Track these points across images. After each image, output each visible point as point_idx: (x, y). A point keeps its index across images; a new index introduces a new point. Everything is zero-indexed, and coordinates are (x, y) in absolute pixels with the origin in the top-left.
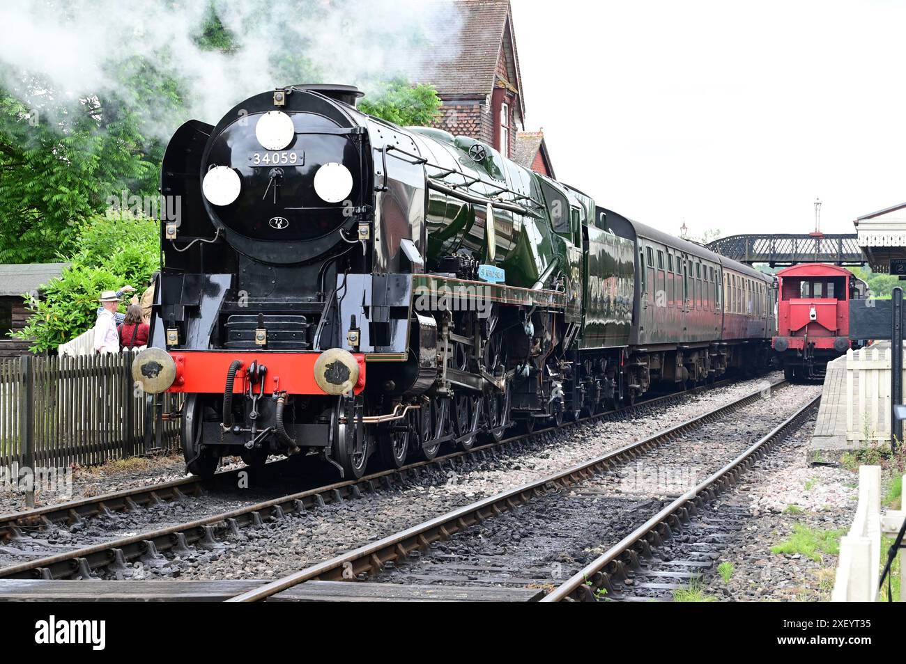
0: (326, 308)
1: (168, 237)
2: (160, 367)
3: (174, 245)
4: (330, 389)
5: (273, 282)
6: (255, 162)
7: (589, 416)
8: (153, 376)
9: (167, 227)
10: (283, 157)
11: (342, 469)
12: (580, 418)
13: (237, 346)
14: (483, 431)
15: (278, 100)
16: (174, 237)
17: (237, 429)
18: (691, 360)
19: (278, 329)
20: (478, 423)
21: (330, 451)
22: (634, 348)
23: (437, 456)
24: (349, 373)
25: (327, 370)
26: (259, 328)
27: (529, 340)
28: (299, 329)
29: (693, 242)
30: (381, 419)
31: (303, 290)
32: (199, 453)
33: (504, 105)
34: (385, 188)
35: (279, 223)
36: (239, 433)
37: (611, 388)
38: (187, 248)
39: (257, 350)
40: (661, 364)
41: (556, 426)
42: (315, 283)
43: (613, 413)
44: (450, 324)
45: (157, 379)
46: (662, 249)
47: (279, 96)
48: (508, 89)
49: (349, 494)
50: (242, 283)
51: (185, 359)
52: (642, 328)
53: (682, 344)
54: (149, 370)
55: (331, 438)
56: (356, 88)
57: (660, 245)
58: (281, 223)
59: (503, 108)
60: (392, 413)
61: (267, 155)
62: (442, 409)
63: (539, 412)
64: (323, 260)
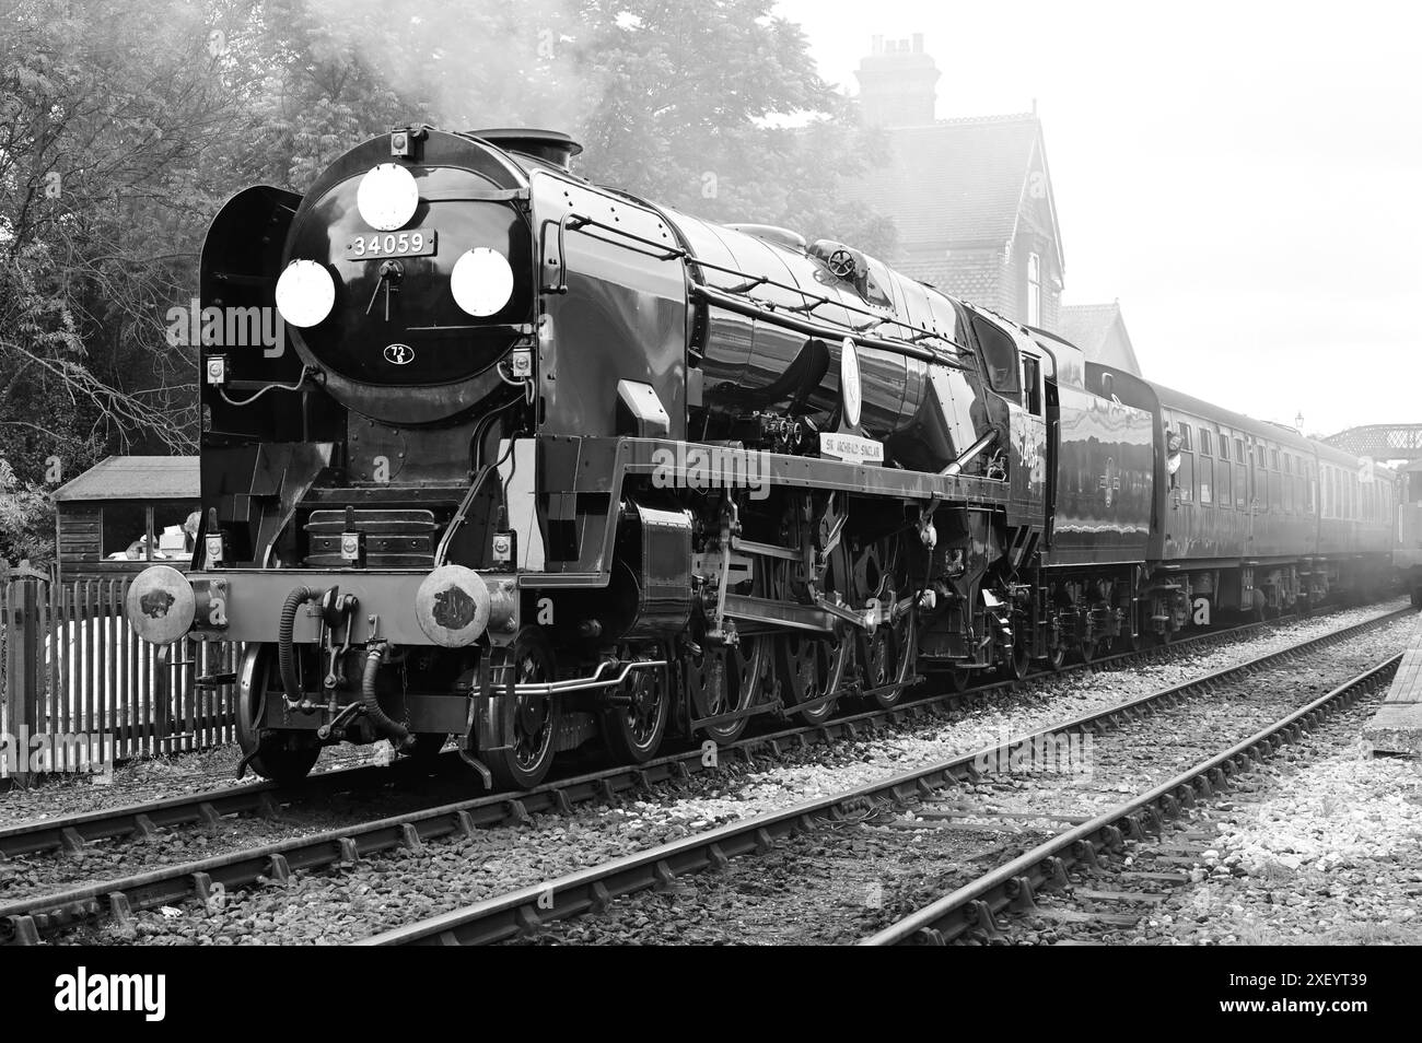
0: (467, 497)
1: (211, 380)
2: (170, 599)
3: (223, 394)
4: (445, 637)
5: (401, 455)
6: (357, 253)
7: (1083, 661)
8: (159, 614)
9: (210, 363)
10: (401, 241)
11: (487, 773)
12: (1062, 666)
13: (324, 562)
14: (849, 693)
15: (397, 147)
16: (221, 380)
17: (306, 704)
18: (1269, 581)
19: (389, 533)
20: (841, 680)
21: (466, 744)
22: (1160, 565)
23: (742, 737)
24: (474, 608)
25: (437, 604)
26: (347, 532)
27: (928, 552)
28: (423, 533)
29: (1275, 424)
30: (554, 687)
31: (447, 468)
32: (258, 744)
33: (1032, 254)
34: (562, 287)
35: (399, 353)
36: (310, 711)
37: (1115, 621)
38: (251, 399)
39: (343, 569)
40: (1213, 587)
41: (1016, 679)
42: (465, 455)
43: (1131, 656)
44: (732, 525)
45: (166, 620)
46: (1210, 428)
47: (399, 140)
48: (1038, 234)
49: (502, 818)
50: (352, 458)
51: (229, 585)
52: (1169, 537)
53: (1248, 559)
54: (154, 604)
55: (470, 720)
56: (568, 137)
57: (1205, 422)
58: (402, 354)
59: (1032, 259)
60: (592, 675)
61: (376, 240)
62: (754, 662)
63: (965, 661)
64: (477, 417)
